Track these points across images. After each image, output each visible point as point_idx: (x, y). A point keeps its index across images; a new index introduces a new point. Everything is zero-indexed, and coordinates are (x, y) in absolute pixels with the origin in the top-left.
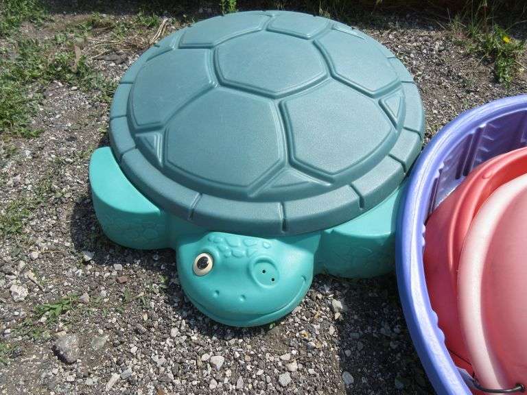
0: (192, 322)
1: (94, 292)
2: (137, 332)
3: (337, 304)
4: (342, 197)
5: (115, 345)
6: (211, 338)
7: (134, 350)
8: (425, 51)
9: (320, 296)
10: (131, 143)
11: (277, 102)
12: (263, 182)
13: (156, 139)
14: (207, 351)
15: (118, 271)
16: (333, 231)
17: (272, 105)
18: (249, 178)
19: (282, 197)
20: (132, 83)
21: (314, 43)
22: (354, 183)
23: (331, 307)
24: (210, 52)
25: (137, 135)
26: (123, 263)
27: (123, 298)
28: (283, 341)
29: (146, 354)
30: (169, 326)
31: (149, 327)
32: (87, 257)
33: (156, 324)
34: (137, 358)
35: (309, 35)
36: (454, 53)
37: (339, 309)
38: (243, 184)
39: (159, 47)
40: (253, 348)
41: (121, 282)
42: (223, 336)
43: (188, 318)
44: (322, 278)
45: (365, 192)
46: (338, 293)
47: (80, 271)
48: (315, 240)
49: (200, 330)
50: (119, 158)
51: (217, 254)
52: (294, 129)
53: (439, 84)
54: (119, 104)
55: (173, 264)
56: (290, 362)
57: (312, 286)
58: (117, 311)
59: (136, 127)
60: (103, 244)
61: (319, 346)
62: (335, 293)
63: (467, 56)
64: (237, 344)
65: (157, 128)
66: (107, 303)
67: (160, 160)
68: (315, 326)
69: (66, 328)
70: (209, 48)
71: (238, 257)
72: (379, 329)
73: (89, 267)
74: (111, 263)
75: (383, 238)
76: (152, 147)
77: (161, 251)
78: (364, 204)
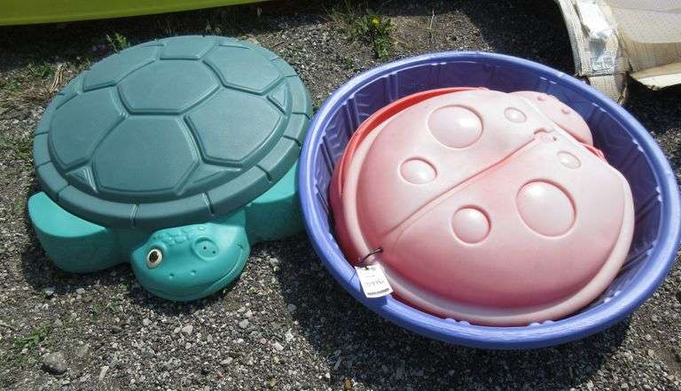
0: (159, 311)
1: (64, 317)
2: (114, 332)
3: (274, 260)
4: (253, 176)
5: (97, 348)
6: (178, 316)
7: (115, 345)
8: (315, 44)
9: (260, 260)
10: (63, 182)
11: (182, 117)
12: (185, 182)
13: (86, 173)
14: (178, 326)
15: (82, 295)
16: (252, 205)
17: (179, 121)
18: (173, 181)
19: (204, 188)
20: (47, 133)
21: (204, 62)
22: (259, 164)
23: (270, 265)
24: (114, 88)
25: (67, 174)
26: (85, 286)
27: (93, 313)
28: (237, 300)
29: (126, 345)
30: (140, 319)
31: (123, 326)
32: (49, 292)
33: (129, 321)
34: (120, 350)
35: (198, 56)
36: (340, 40)
37: (276, 263)
38: (169, 186)
39: (63, 94)
40: (214, 312)
41: (88, 301)
42: (187, 312)
43: (155, 308)
44: (257, 246)
45: (269, 169)
46: (273, 253)
47: (47, 305)
48: (241, 215)
49: (168, 314)
50: (56, 198)
51: (164, 246)
52: (201, 134)
53: (331, 69)
54: (40, 152)
55: (131, 274)
56: (246, 311)
57: (252, 254)
58: (91, 324)
59: (64, 167)
60: (60, 278)
61: (265, 293)
62: (270, 254)
63: (350, 40)
64: (201, 314)
65: (84, 163)
66: (81, 321)
67: (94, 188)
68: (260, 282)
69: (48, 350)
70: (111, 86)
71: (181, 243)
72: (309, 268)
73: (54, 299)
74: (73, 290)
75: (290, 198)
76: (83, 179)
77: (117, 267)
78: (272, 178)
